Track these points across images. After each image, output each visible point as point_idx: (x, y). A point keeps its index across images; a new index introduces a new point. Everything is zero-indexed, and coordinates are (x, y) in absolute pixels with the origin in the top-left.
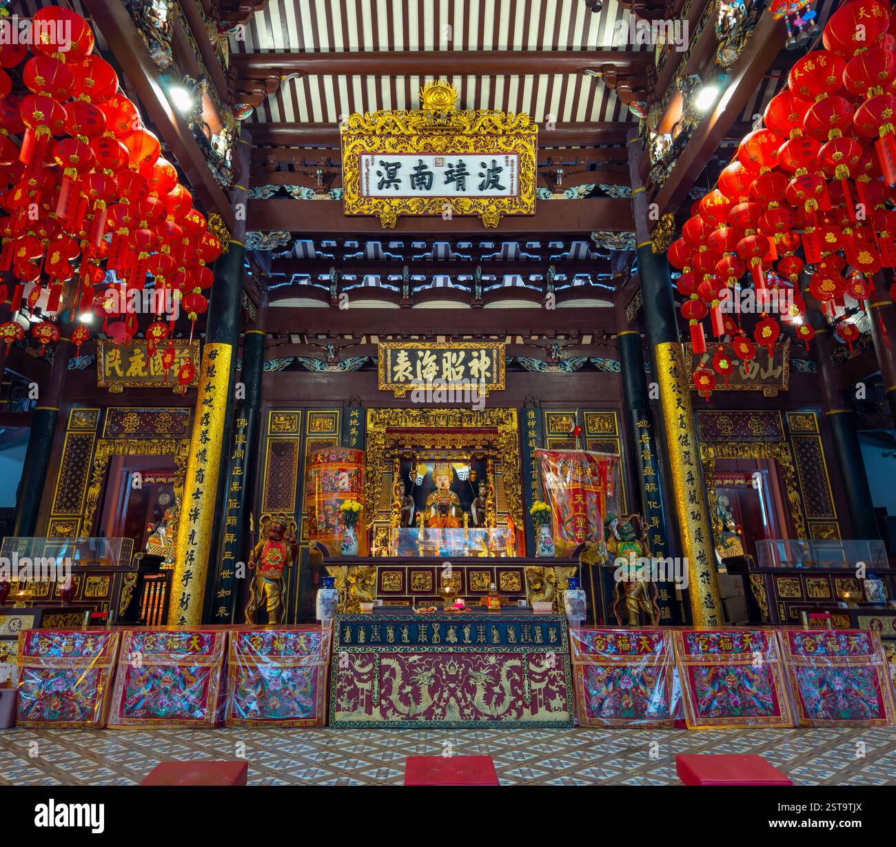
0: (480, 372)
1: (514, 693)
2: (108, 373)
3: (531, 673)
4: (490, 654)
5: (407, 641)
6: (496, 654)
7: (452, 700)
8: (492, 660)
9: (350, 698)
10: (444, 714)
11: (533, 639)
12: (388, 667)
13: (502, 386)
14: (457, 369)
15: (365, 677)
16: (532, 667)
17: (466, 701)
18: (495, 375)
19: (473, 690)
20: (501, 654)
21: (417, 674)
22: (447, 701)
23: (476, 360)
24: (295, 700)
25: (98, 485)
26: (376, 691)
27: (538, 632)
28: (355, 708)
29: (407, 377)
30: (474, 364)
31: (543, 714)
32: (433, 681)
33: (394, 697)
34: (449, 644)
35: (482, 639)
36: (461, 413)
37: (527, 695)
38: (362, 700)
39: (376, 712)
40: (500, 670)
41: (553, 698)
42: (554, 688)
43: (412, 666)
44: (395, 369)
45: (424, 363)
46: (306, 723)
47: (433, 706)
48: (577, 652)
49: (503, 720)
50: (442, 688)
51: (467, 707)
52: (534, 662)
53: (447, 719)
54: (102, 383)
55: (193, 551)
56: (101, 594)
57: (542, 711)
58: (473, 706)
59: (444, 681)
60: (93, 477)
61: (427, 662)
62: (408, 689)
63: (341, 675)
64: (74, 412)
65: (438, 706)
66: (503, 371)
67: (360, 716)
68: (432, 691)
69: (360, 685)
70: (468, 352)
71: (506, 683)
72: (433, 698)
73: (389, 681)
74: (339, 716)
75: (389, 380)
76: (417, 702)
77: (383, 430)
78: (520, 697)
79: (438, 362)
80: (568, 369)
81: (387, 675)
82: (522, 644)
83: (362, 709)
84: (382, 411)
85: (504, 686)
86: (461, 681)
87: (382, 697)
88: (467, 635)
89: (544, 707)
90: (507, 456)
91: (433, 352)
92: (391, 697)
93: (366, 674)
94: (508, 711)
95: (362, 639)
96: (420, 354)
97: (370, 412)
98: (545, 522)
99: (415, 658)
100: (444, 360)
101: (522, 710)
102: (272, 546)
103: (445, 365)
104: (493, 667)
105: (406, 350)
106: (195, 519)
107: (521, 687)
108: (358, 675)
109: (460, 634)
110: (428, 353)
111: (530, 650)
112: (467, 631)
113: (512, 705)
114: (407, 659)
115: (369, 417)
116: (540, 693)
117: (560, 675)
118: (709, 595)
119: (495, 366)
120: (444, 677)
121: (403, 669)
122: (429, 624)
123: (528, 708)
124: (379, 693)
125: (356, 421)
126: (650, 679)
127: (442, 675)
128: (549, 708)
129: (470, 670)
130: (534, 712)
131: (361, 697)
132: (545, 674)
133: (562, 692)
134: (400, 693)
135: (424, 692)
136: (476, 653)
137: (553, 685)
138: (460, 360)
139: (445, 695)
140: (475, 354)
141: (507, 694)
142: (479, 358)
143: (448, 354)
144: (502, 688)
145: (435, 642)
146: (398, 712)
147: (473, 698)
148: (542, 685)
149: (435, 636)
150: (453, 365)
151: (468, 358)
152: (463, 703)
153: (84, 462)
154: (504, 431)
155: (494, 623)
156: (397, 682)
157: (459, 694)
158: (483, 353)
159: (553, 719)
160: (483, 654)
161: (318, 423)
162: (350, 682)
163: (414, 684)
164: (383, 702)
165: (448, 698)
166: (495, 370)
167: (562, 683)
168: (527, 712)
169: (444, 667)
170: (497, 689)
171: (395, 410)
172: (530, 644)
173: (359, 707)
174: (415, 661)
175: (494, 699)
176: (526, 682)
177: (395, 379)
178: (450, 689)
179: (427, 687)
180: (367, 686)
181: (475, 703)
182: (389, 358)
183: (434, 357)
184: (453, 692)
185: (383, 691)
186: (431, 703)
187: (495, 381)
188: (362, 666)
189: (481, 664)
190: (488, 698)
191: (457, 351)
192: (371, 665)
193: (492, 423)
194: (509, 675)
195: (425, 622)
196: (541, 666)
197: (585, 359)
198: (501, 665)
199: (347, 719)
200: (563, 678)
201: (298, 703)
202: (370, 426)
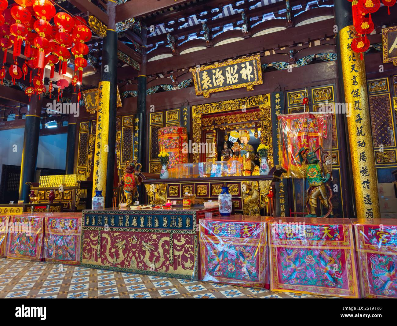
0: (247, 76)
1: (165, 256)
2: (89, 106)
3: (175, 245)
4: (154, 233)
5: (113, 225)
6: (157, 233)
7: (134, 258)
8: (155, 237)
9: (88, 252)
10: (129, 265)
11: (177, 225)
12: (105, 238)
13: (261, 82)
14: (234, 77)
15: (95, 243)
16: (176, 242)
17: (140, 259)
18: (256, 76)
19: (144, 253)
20: (159, 233)
21: (117, 242)
22: (131, 258)
23: (244, 69)
24: (68, 251)
25: (91, 153)
26: (99, 250)
27: (180, 221)
28: (90, 258)
29: (209, 86)
30: (243, 72)
31: (180, 270)
32: (124, 247)
33: (107, 254)
34: (133, 227)
35: (150, 224)
36: (239, 101)
37: (171, 258)
38: (94, 254)
39: (99, 260)
40: (158, 243)
41: (187, 261)
42: (187, 256)
43: (116, 238)
44: (202, 82)
45: (217, 76)
46: (73, 263)
47: (124, 260)
48: (202, 235)
49: (158, 272)
50: (129, 251)
51: (141, 262)
52: (177, 239)
53: (131, 267)
54: (88, 110)
55: (98, 179)
56: (69, 198)
57: (180, 268)
58: (143, 262)
59: (130, 247)
60: (89, 150)
61: (123, 236)
62: (113, 250)
63: (85, 241)
64: (81, 124)
65: (127, 261)
66: (260, 73)
67: (92, 262)
68: (124, 252)
69: (93, 246)
70: (239, 65)
71: (161, 250)
72: (124, 256)
73: (105, 245)
74: (84, 261)
75: (200, 89)
76: (117, 257)
77: (200, 116)
78: (167, 259)
79: (224, 74)
80: (302, 64)
81: (104, 242)
82: (171, 228)
83: (93, 259)
84: (199, 106)
85: (160, 252)
86: (138, 248)
87: (102, 253)
88: (142, 222)
89: (181, 266)
90: (264, 122)
91: (220, 69)
92: (105, 254)
93: (95, 241)
94: (161, 267)
95: (94, 223)
96: (214, 71)
97: (193, 107)
98: (264, 156)
99: (117, 234)
100: (227, 73)
101: (169, 266)
102: (128, 176)
103: (228, 75)
104: (155, 240)
105: (206, 71)
106: (98, 165)
107: (169, 254)
108: (92, 241)
109: (139, 222)
110: (218, 70)
111: (175, 232)
112: (142, 220)
113: (164, 263)
114: (113, 235)
115: (193, 110)
116: (179, 258)
117: (191, 248)
118: (368, 196)
119: (255, 70)
120: (130, 245)
121: (111, 239)
122: (124, 216)
123: (172, 266)
124: (101, 251)
125: (186, 113)
126: (248, 254)
127: (129, 244)
128: (183, 267)
129: (143, 242)
130: (175, 268)
131: (93, 252)
132: (182, 246)
133: (192, 258)
134: (110, 252)
135: (121, 252)
136: (146, 233)
137: (187, 253)
138: (235, 71)
139: (131, 255)
140: (243, 65)
141: (161, 257)
142: (246, 67)
143: (228, 69)
144: (159, 253)
145: (127, 226)
146: (109, 262)
147: (144, 258)
148: (181, 253)
149: (127, 222)
150: (232, 75)
151: (240, 69)
152: (139, 260)
153: (86, 144)
154: (262, 108)
155: (156, 215)
156: (109, 246)
157: (137, 255)
158: (247, 64)
159: (185, 274)
160: (150, 234)
161: (170, 116)
162: (89, 245)
163: (116, 248)
164: (102, 256)
165: (132, 256)
166: (255, 73)
167: (192, 252)
168: (171, 268)
169: (130, 240)
170: (156, 254)
171: (206, 105)
172: (175, 228)
173: (92, 257)
174: (117, 236)
175: (154, 259)
176: (171, 251)
177: (203, 88)
178: (133, 252)
179: (122, 250)
180: (96, 247)
181: (145, 260)
182: (198, 77)
183: (221, 72)
184: (134, 253)
185: (102, 250)
186: (123, 259)
187: (256, 80)
188: (94, 237)
189: (149, 239)
190: (151, 258)
191: (233, 66)
192: (97, 236)
193: (256, 104)
194: (163, 246)
195: (122, 215)
196: (181, 241)
197: (314, 56)
198: (159, 240)
199: (88, 263)
200: (193, 250)
201: (69, 253)
202: (194, 115)
